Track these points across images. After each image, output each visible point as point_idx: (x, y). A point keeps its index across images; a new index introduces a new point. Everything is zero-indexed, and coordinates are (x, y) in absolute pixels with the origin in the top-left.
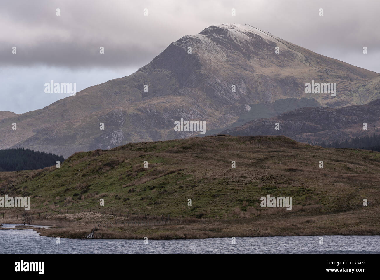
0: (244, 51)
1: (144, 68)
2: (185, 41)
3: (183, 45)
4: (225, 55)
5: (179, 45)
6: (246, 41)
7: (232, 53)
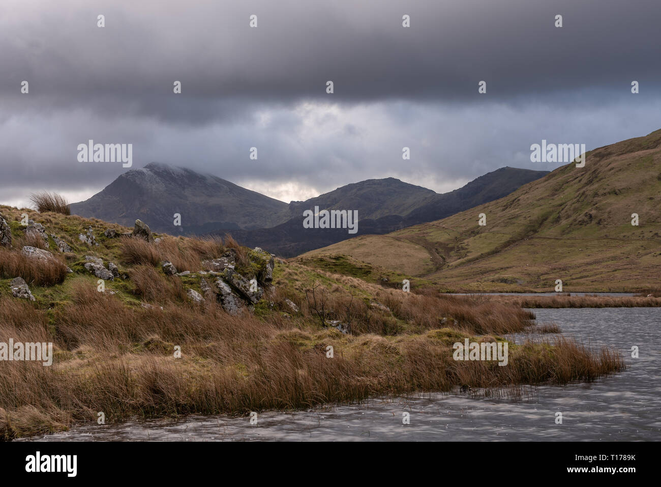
0: (180, 183)
1: (97, 195)
2: (132, 174)
3: (130, 176)
4: (164, 186)
5: (127, 176)
6: (182, 175)
7: (170, 184)
